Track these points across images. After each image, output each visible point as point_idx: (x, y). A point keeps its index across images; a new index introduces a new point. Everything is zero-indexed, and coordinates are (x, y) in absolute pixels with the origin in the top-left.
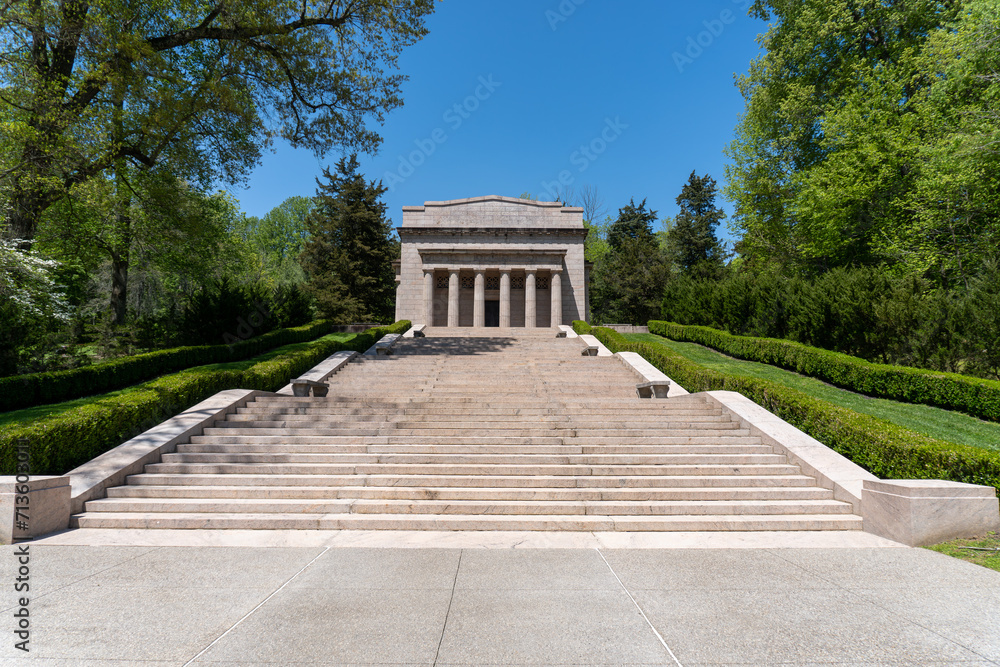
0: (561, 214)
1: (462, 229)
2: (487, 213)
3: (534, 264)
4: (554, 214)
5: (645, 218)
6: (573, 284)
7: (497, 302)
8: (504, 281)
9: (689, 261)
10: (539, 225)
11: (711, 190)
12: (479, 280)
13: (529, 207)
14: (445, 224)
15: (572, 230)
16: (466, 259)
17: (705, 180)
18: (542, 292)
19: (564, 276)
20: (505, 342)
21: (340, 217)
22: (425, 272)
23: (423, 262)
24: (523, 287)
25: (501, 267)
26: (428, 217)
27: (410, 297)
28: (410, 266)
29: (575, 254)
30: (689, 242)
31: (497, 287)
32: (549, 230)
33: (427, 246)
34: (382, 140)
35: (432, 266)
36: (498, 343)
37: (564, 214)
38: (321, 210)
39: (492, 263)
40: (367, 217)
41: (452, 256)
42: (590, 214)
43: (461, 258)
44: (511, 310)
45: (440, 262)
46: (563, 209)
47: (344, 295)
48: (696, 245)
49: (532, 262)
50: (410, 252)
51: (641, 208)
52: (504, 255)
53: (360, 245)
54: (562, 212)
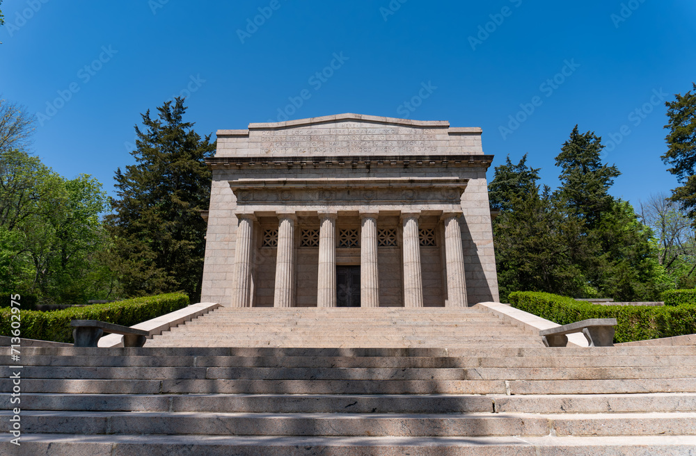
0: (449, 137)
1: (301, 158)
2: (340, 138)
3: (416, 203)
4: (438, 137)
6: (476, 238)
7: (357, 268)
8: (368, 232)
10: (417, 151)
12: (326, 231)
13: (402, 128)
14: (278, 152)
15: (469, 157)
16: (304, 196)
18: (428, 251)
22: (240, 217)
23: (239, 203)
24: (398, 243)
25: (363, 209)
26: (252, 145)
27: (220, 259)
28: (224, 213)
31: (356, 244)
32: (433, 158)
35: (251, 209)
37: (453, 137)
39: (348, 202)
41: (283, 193)
43: (297, 196)
44: (379, 277)
45: (265, 202)
46: (451, 130)
49: (412, 201)
50: (225, 197)
51: (520, 166)
52: (366, 190)
54: (450, 134)
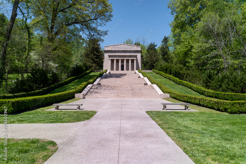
2: (122, 47)
4: (135, 47)
5: (155, 46)
6: (139, 62)
8: (125, 61)
9: (164, 55)
11: (169, 40)
12: (120, 61)
14: (113, 49)
15: (138, 51)
16: (117, 57)
17: (168, 38)
18: (132, 63)
19: (137, 60)
20: (125, 75)
21: (91, 47)
22: (109, 59)
23: (109, 57)
24: (129, 62)
25: (124, 58)
26: (110, 48)
27: (106, 64)
28: (106, 58)
29: (139, 55)
30: (164, 51)
31: (124, 62)
32: (134, 51)
33: (110, 54)
34: (104, 40)
35: (111, 58)
36: (124, 75)
37: (137, 47)
38: (87, 45)
40: (97, 47)
41: (115, 56)
42: (144, 43)
44: (126, 67)
47: (93, 63)
49: (130, 57)
50: (106, 55)
51: (154, 44)
52: (125, 56)
53: (95, 53)
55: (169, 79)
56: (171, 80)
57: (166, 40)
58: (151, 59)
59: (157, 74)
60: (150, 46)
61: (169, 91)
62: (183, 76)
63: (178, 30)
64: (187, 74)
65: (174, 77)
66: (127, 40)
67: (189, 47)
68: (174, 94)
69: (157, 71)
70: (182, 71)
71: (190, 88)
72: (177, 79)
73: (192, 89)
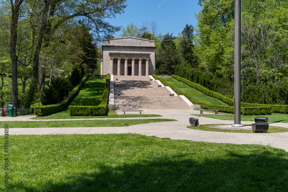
2: (128, 42)
4: (147, 42)
5: (172, 39)
7: (131, 67)
8: (133, 62)
9: (185, 53)
11: (192, 30)
12: (126, 62)
13: (140, 40)
15: (152, 47)
17: (191, 27)
18: (143, 65)
19: (150, 61)
22: (111, 59)
23: (110, 56)
25: (132, 58)
26: (111, 42)
27: (106, 65)
28: (106, 56)
29: (152, 55)
30: (185, 47)
31: (131, 63)
32: (145, 47)
33: (111, 52)
35: (113, 58)
39: (130, 57)
41: (119, 54)
42: (154, 31)
43: (121, 55)
44: (135, 70)
45: (115, 56)
46: (149, 41)
48: (187, 48)
49: (141, 57)
50: (106, 53)
51: (171, 35)
52: (133, 55)
54: (149, 42)
55: (195, 88)
56: (198, 90)
57: (188, 30)
58: (167, 59)
59: (179, 81)
60: (165, 39)
61: (199, 103)
62: (213, 86)
63: (207, 27)
64: (217, 84)
65: (203, 87)
66: (128, 25)
67: (220, 50)
68: (206, 104)
69: (178, 77)
70: (212, 80)
71: (220, 100)
72: (205, 88)
73: (222, 101)
